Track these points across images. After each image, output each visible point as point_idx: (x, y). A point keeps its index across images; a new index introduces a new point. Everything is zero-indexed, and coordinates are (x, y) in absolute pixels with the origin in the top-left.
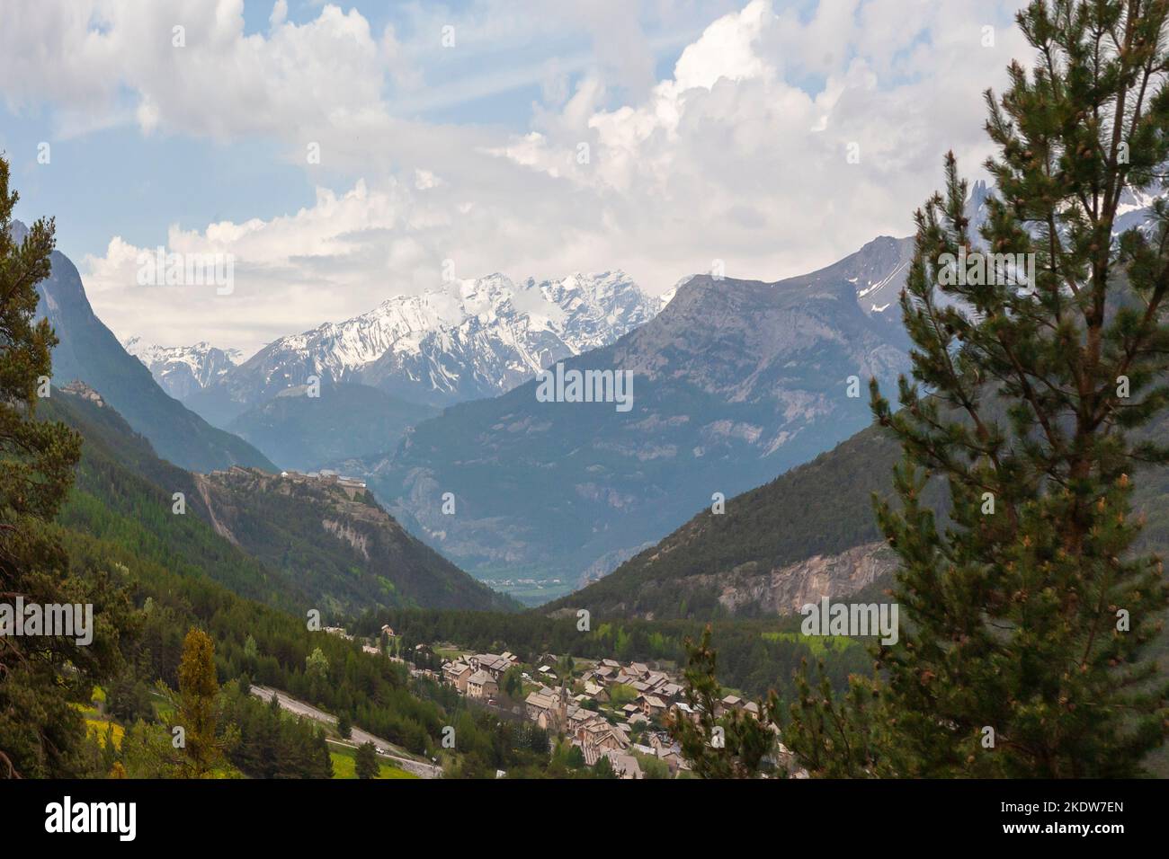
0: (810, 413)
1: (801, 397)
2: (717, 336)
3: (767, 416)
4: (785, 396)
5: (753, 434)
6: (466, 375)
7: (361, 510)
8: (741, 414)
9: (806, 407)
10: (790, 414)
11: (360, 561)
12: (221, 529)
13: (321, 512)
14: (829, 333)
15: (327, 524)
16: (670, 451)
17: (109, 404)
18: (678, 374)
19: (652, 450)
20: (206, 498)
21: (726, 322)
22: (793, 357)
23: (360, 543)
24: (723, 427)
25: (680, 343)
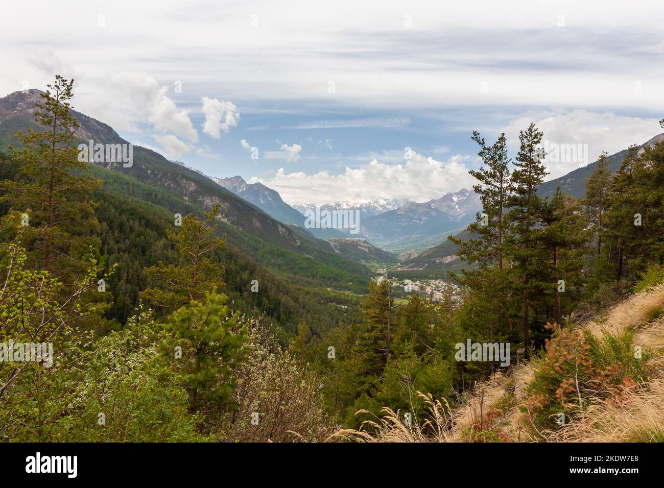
1: (424, 217)
2: (412, 209)
3: (420, 219)
4: (422, 217)
5: (418, 222)
6: (368, 211)
7: (366, 245)
9: (426, 218)
10: (423, 219)
11: (367, 253)
12: (337, 251)
13: (357, 245)
14: (427, 210)
15: (359, 247)
16: (406, 224)
17: (300, 226)
19: (403, 224)
20: (333, 246)
21: (414, 208)
23: (367, 250)
24: (414, 221)
25: (406, 210)
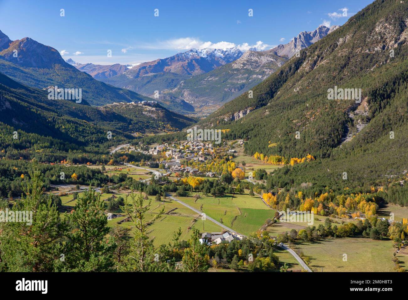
0: (270, 73)
1: (268, 70)
2: (252, 61)
3: (263, 74)
4: (266, 70)
5: (260, 77)
8: (258, 74)
9: (270, 72)
10: (267, 73)
13: (141, 111)
14: (272, 60)
16: (244, 81)
18: (245, 67)
19: (241, 81)
21: (254, 58)
22: (267, 64)
23: (154, 116)
24: (255, 76)
25: (245, 62)
